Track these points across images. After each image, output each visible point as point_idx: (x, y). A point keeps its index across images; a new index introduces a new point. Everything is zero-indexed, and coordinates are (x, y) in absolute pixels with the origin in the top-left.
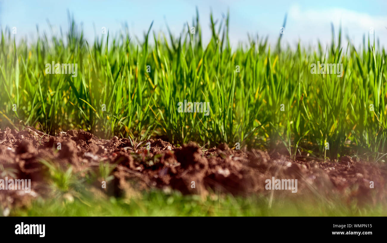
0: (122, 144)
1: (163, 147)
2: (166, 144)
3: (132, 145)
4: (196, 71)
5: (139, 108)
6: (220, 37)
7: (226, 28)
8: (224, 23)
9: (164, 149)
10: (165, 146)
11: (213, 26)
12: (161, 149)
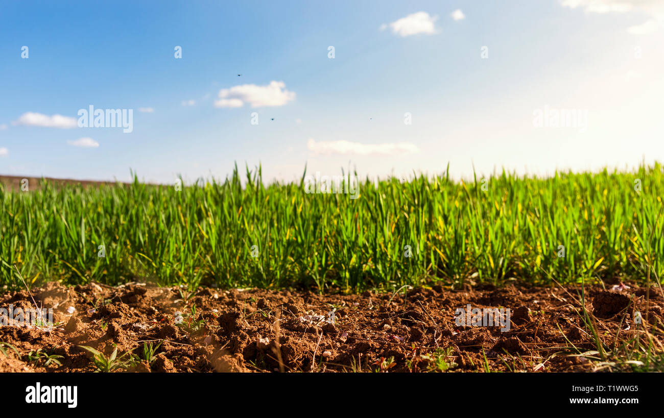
0: (174, 295)
1: (210, 295)
2: (213, 292)
3: (183, 296)
4: (237, 217)
5: (190, 256)
6: (255, 185)
7: (259, 177)
8: (258, 173)
9: (211, 297)
10: (212, 294)
11: (249, 176)
12: (209, 298)
